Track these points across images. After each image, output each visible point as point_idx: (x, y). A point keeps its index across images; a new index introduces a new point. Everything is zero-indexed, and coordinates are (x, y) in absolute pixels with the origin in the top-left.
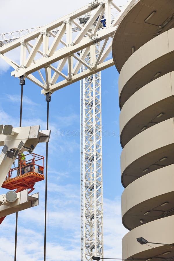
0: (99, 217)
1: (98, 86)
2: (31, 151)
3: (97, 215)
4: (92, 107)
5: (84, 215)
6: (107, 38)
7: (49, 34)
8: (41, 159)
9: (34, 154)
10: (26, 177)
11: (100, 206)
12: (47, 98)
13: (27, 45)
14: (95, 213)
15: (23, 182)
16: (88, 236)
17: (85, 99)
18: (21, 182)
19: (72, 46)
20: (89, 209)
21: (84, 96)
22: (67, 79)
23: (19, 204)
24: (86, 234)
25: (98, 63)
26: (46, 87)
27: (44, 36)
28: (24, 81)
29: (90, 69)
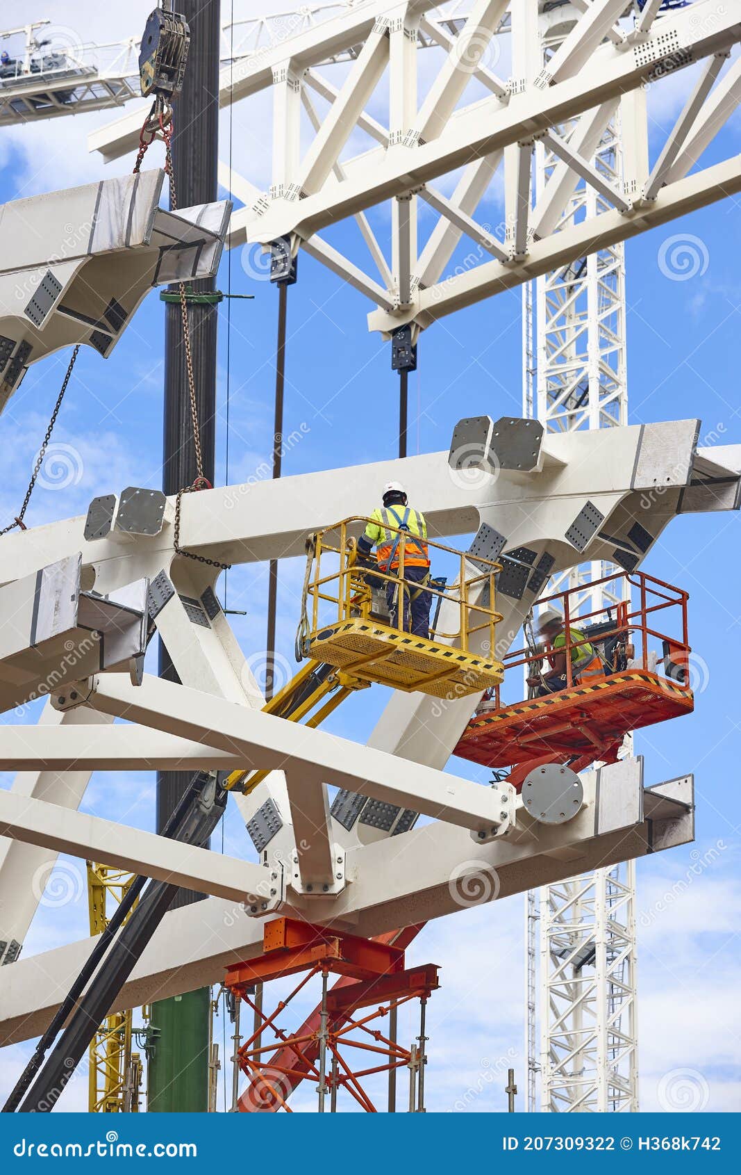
0: (620, 958)
1: (608, 303)
2: (635, 561)
3: (610, 949)
4: (580, 409)
5: (544, 945)
6: (723, 51)
7: (417, 28)
8: (673, 602)
9: (643, 576)
10: (598, 695)
11: (620, 904)
12: (396, 351)
13: (302, 82)
14: (601, 939)
15: (580, 723)
16: (562, 1055)
17: (549, 371)
18: (569, 727)
19: (542, 87)
20: (565, 916)
21: (541, 354)
22: (504, 260)
23: (587, 832)
24: (553, 1041)
25: (661, 181)
26: (394, 299)
27: (397, 39)
28: (294, 263)
29: (623, 209)
